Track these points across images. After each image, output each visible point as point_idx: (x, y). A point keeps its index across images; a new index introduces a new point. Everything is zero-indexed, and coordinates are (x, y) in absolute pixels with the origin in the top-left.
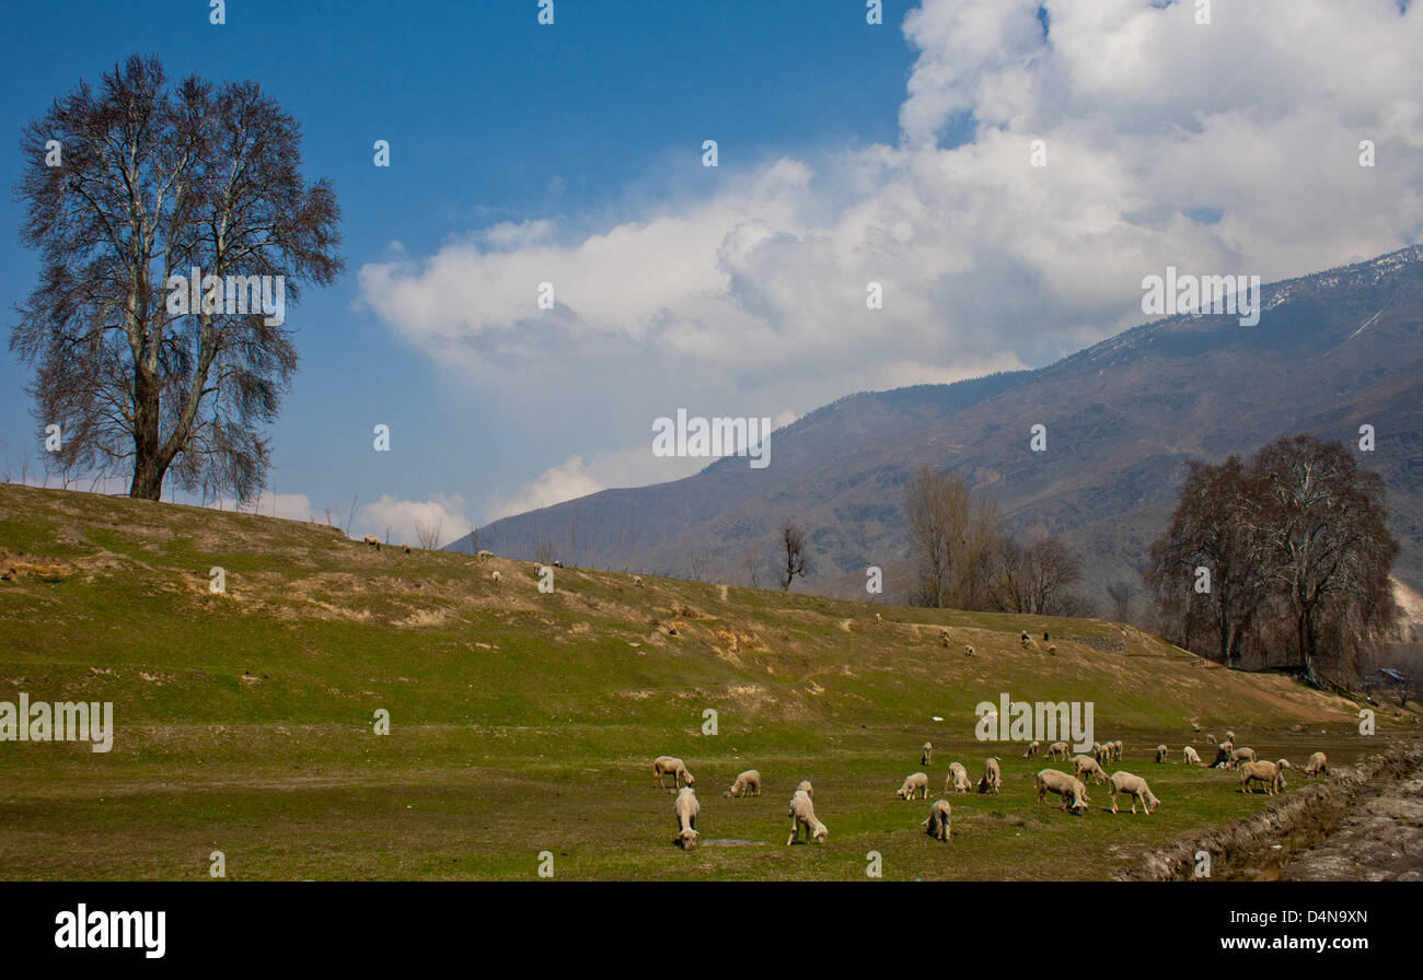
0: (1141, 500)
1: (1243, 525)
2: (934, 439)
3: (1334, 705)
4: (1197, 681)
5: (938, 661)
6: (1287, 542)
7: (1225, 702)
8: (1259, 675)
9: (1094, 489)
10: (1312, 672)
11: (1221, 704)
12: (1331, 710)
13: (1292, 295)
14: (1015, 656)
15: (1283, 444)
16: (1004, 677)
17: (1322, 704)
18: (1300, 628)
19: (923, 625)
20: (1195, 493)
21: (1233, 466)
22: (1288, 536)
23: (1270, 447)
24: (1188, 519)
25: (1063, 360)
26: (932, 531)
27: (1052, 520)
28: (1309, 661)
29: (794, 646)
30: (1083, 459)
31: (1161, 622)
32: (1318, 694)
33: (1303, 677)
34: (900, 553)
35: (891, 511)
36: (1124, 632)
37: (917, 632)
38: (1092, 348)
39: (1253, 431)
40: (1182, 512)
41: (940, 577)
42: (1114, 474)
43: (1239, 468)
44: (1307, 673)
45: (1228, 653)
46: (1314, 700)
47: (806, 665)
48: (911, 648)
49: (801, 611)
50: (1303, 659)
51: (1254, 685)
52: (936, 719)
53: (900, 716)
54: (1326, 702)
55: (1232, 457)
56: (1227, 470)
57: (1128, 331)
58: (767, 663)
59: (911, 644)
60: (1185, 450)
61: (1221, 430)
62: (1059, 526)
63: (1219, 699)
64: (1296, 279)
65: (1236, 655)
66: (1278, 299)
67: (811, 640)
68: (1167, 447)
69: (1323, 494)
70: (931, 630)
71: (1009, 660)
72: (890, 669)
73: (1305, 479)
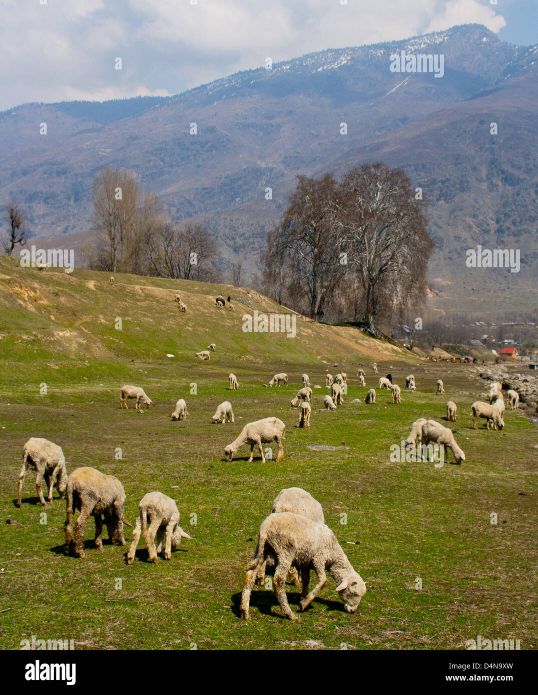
0: (238, 199)
1: (335, 223)
2: (88, 143)
3: (387, 349)
4: (310, 331)
5: (159, 313)
6: (363, 236)
7: (328, 346)
8: (341, 328)
9: (205, 189)
10: (372, 326)
11: (326, 347)
12: (386, 352)
13: (352, 59)
14: (207, 311)
15: (365, 168)
16: (203, 327)
17: (380, 348)
18: (368, 296)
19: (143, 287)
20: (300, 199)
21: (328, 180)
22: (364, 232)
23: (356, 169)
24: (295, 217)
25: (188, 92)
26: (110, 215)
27: (174, 210)
28: (371, 319)
29: (63, 299)
30: (199, 166)
31: (263, 288)
32: (377, 342)
33: (366, 330)
34: (59, 229)
35: (54, 196)
36: (250, 295)
37: (140, 292)
38: (210, 84)
39: (318, 155)
40: (291, 212)
41: (115, 250)
42: (220, 178)
43: (333, 182)
44: (369, 327)
45: (316, 312)
46: (375, 346)
47: (75, 315)
48: (139, 303)
49: (58, 274)
50: (367, 318)
51: (338, 334)
52: (169, 355)
53: (143, 353)
54: (382, 347)
55: (328, 174)
56: (324, 184)
57: (236, 74)
58: (49, 312)
59: (138, 300)
60: (271, 165)
61: (296, 153)
62: (178, 215)
63: (325, 344)
64: (355, 47)
65: (320, 313)
66: (342, 61)
67: (74, 296)
68: (259, 162)
69: (388, 205)
70: (149, 290)
71: (203, 314)
72: (130, 319)
73: (377, 194)
